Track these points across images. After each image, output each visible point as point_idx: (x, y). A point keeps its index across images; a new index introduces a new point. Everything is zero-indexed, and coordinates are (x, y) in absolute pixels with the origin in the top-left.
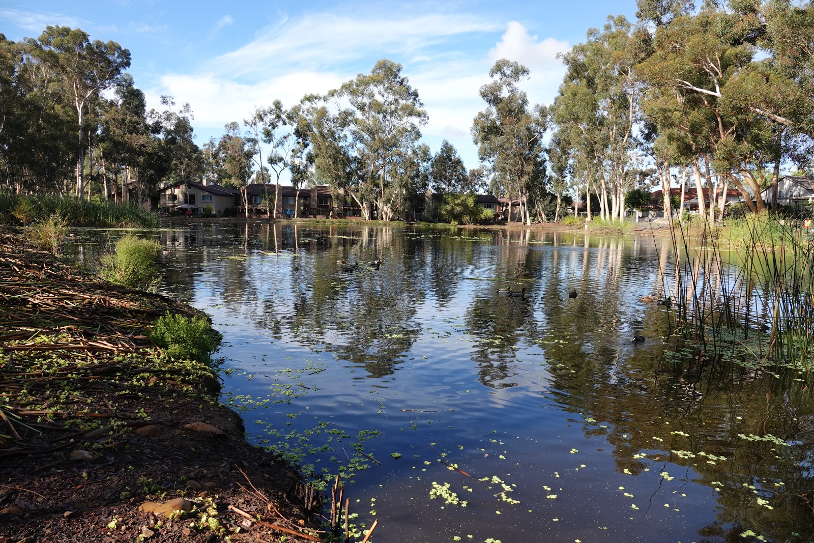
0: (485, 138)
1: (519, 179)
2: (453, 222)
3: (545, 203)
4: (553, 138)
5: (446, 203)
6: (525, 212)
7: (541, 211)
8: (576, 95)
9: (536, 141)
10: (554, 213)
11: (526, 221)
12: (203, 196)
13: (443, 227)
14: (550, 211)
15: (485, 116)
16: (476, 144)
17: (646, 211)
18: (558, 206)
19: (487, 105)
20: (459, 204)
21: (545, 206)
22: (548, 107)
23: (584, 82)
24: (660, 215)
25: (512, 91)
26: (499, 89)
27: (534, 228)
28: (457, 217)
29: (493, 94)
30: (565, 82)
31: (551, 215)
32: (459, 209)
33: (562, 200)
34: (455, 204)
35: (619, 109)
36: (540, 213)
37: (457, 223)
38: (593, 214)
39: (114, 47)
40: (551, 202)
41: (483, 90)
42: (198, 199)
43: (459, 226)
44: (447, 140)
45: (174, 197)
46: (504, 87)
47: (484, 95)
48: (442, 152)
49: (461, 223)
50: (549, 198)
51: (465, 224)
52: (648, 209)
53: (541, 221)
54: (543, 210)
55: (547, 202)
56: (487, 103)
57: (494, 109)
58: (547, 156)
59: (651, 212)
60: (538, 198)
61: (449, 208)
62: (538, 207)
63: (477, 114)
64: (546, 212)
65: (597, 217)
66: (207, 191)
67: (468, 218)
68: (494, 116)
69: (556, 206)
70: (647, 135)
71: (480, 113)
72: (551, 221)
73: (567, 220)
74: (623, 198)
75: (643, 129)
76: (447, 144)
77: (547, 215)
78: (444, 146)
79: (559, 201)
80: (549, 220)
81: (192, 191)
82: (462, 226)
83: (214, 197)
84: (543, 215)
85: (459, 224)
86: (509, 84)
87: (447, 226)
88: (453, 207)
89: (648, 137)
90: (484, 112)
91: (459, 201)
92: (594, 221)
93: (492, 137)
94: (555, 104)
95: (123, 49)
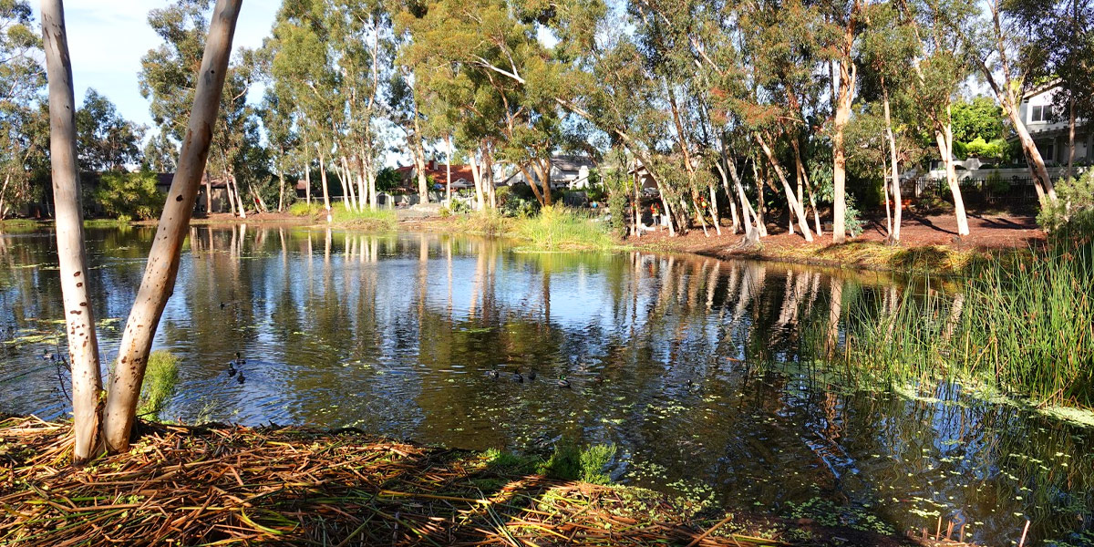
0: (164, 91)
1: (223, 153)
2: (122, 216)
3: (264, 186)
4: (267, 95)
5: (107, 187)
6: (235, 198)
7: (259, 197)
8: (301, 42)
9: (243, 99)
10: (277, 199)
11: (237, 211)
13: (108, 226)
14: (271, 197)
15: (161, 57)
16: (146, 97)
17: (398, 195)
18: (282, 189)
19: (161, 40)
20: (131, 190)
21: (264, 190)
22: (254, 50)
23: (308, 24)
24: (415, 201)
25: (199, 23)
26: (180, 17)
27: (251, 222)
28: (129, 209)
29: (171, 25)
30: (278, 20)
31: (273, 202)
32: (132, 197)
33: (286, 182)
34: (126, 190)
35: (361, 65)
36: (257, 200)
37: (130, 218)
38: (331, 200)
40: (271, 184)
41: (153, 18)
43: (134, 223)
44: (94, 88)
46: (187, 16)
47: (156, 25)
48: (87, 107)
49: (137, 218)
50: (270, 178)
51: (142, 220)
52: (401, 193)
53: (259, 211)
54: (261, 195)
55: (266, 185)
56: (162, 37)
57: (172, 47)
58: (260, 122)
59: (404, 196)
60: (252, 179)
61: (115, 196)
62: (254, 191)
63: (146, 53)
64: (266, 198)
65: (338, 204)
67: (147, 210)
68: (173, 58)
69: (279, 190)
70: (392, 99)
71: (151, 52)
72: (274, 210)
73: (298, 208)
74: (372, 181)
75: (387, 92)
76: (95, 94)
77: (268, 203)
78: (90, 97)
79: (282, 183)
80: (270, 209)
82: (140, 223)
84: (261, 202)
85: (132, 220)
86: (195, 13)
87: (114, 223)
88: (120, 193)
89: (393, 103)
90: (158, 51)
91: (132, 185)
92: (335, 209)
93: (173, 87)
94: (264, 47)
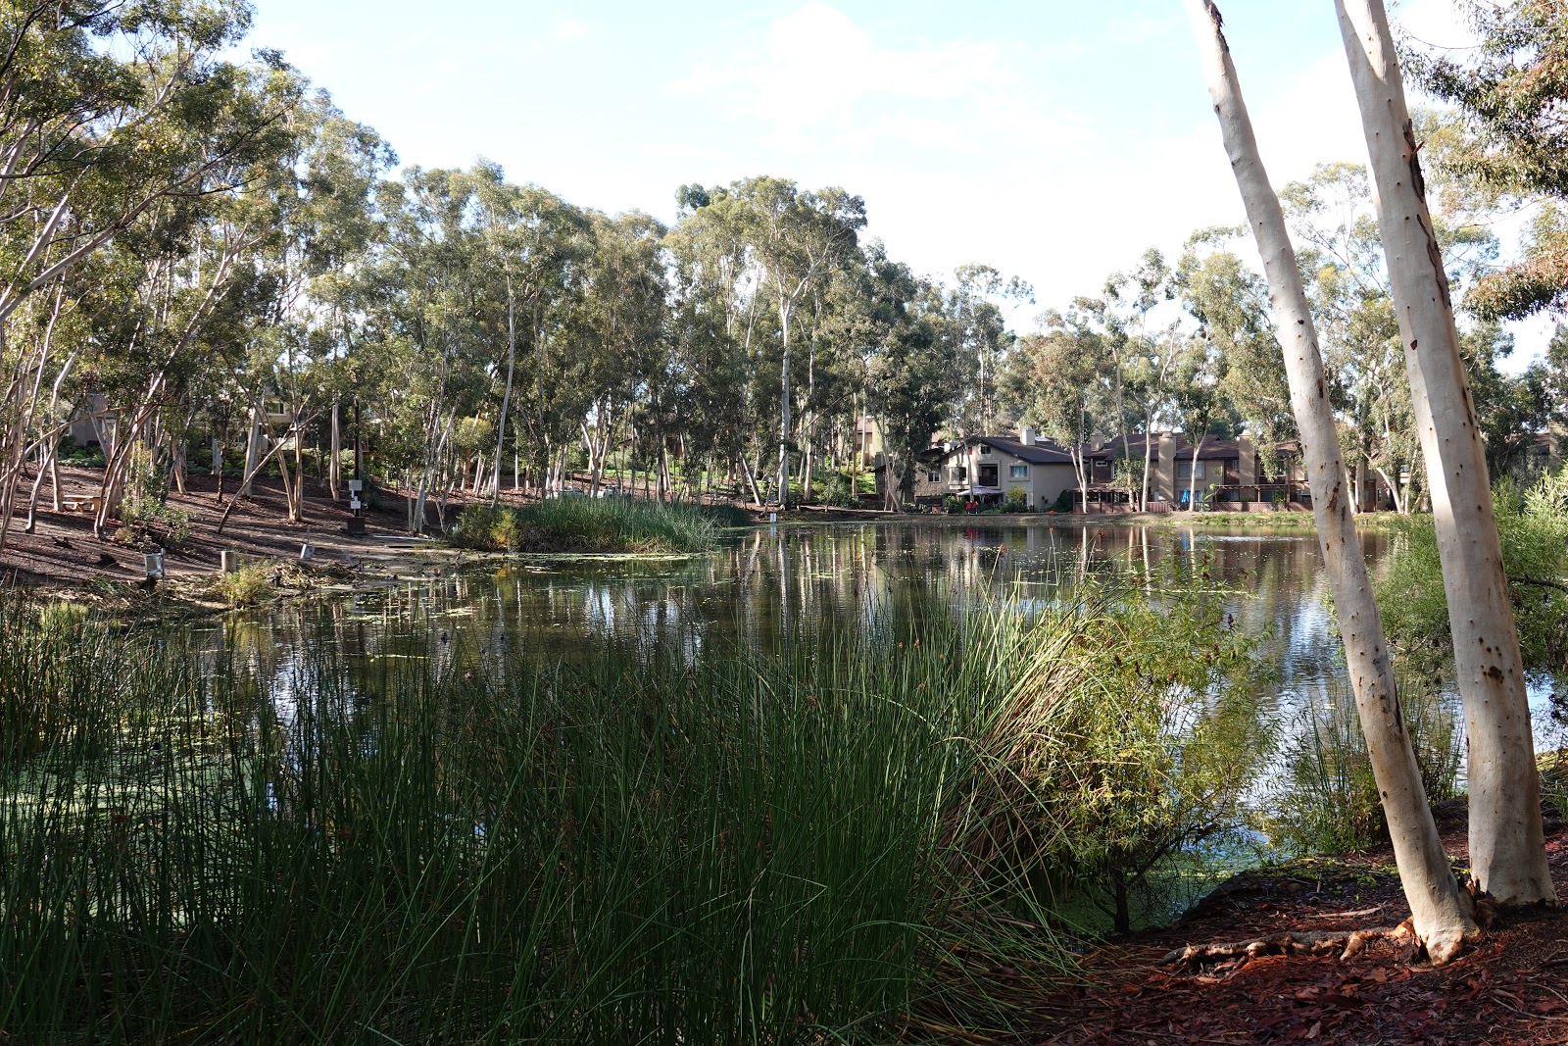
12: (1012, 467)
39: (838, 198)
42: (1003, 475)
45: (962, 473)
66: (1020, 458)
81: (992, 458)
83: (1031, 469)
95: (851, 197)
